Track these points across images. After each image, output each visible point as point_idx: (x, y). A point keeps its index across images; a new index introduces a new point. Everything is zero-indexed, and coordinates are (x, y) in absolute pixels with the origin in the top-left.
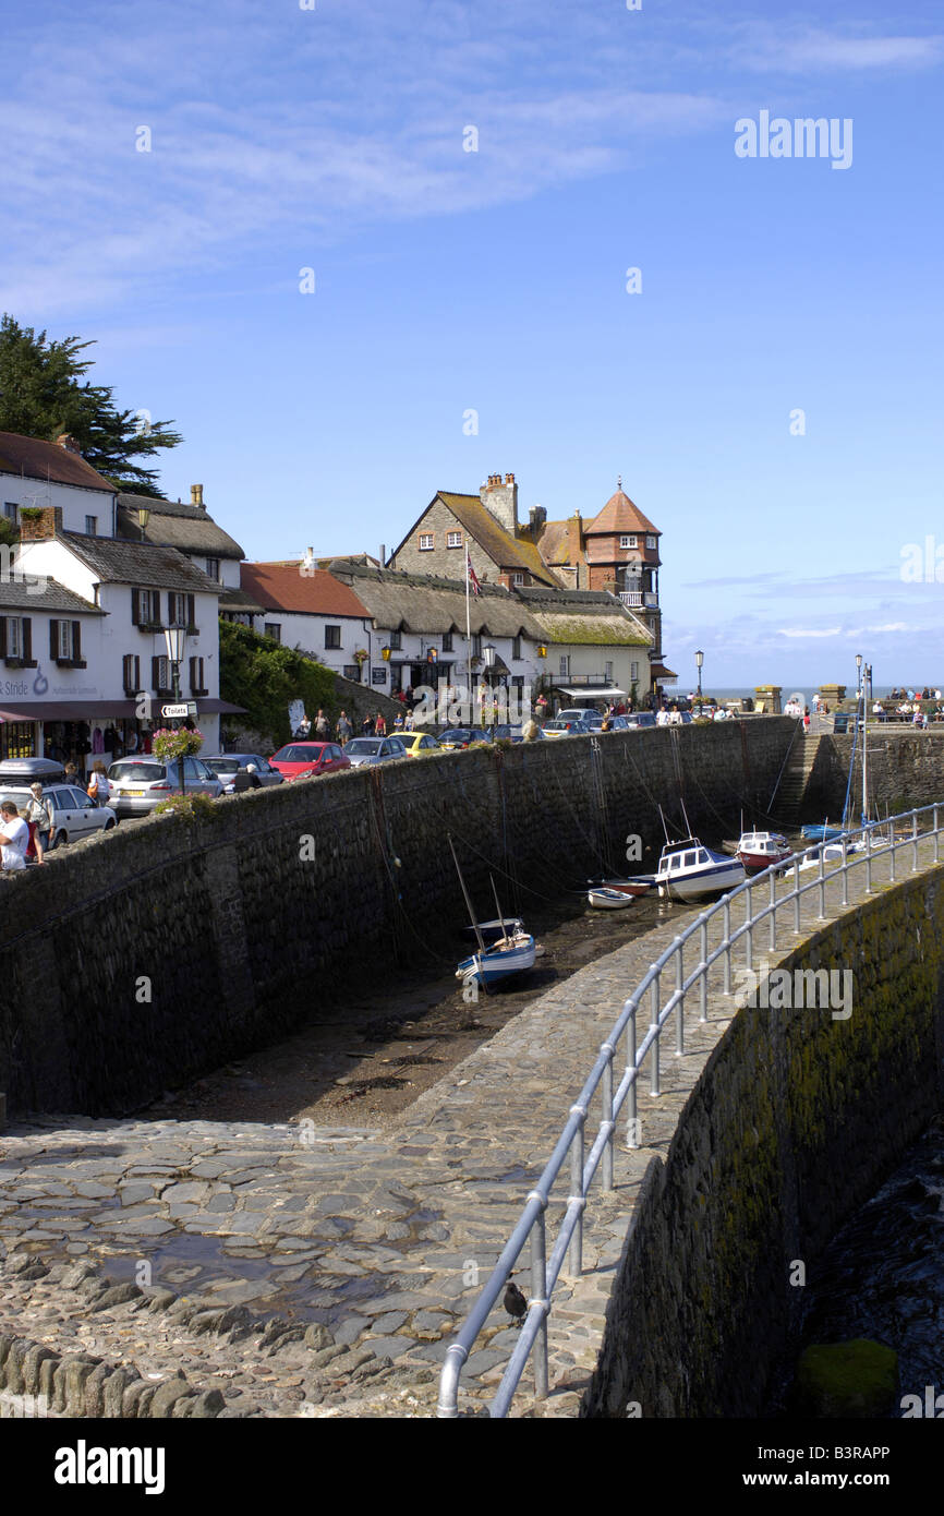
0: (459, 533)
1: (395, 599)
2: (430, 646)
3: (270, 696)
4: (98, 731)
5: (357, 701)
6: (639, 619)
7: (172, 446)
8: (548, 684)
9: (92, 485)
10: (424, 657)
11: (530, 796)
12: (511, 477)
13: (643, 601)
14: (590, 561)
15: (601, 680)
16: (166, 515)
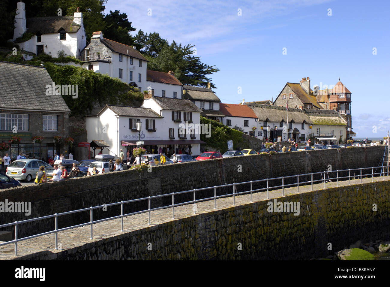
0: (293, 94)
1: (266, 113)
2: (275, 125)
3: (220, 139)
4: (160, 148)
5: (250, 141)
6: (344, 118)
7: (216, 72)
8: (312, 136)
9: (176, 84)
10: (274, 129)
11: (283, 168)
12: (308, 78)
13: (346, 112)
14: (330, 101)
15: (330, 135)
16: (199, 91)
